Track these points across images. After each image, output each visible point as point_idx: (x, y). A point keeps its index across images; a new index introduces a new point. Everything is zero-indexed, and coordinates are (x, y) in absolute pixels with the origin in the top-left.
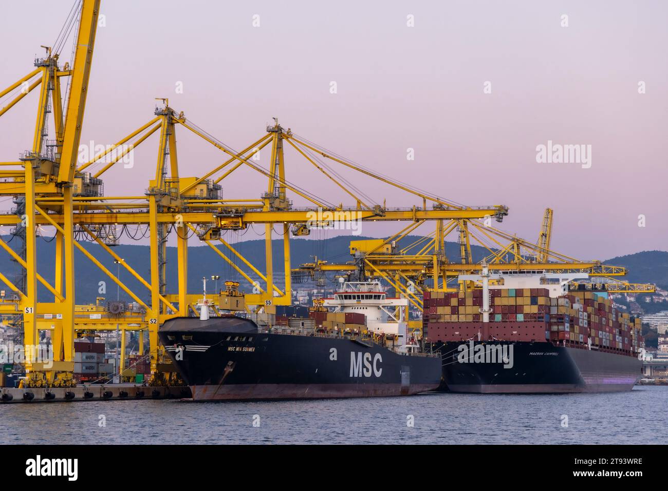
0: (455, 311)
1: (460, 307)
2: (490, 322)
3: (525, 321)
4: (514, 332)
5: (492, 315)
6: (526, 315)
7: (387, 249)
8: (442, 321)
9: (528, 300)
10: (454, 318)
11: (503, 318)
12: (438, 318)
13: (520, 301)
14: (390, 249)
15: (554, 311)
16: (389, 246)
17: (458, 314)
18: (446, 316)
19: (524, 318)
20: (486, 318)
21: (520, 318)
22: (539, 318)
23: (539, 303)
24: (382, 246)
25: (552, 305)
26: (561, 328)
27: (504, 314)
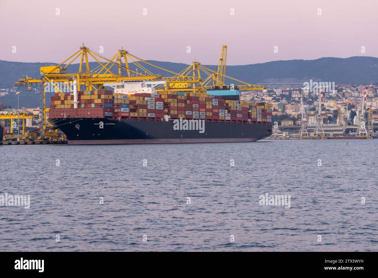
0: (63, 103)
1: (65, 101)
2: (78, 108)
3: (95, 107)
4: (89, 113)
5: (79, 105)
6: (96, 104)
7: (58, 71)
8: (57, 108)
9: (96, 97)
10: (62, 106)
11: (85, 106)
12: (54, 107)
13: (93, 97)
14: (59, 71)
15: (116, 102)
16: (58, 69)
17: (64, 104)
18: (59, 105)
19: (95, 106)
20: (75, 106)
21: (93, 105)
22: (101, 105)
23: (102, 98)
24: (55, 69)
25: (118, 98)
26: (119, 110)
27: (85, 104)
